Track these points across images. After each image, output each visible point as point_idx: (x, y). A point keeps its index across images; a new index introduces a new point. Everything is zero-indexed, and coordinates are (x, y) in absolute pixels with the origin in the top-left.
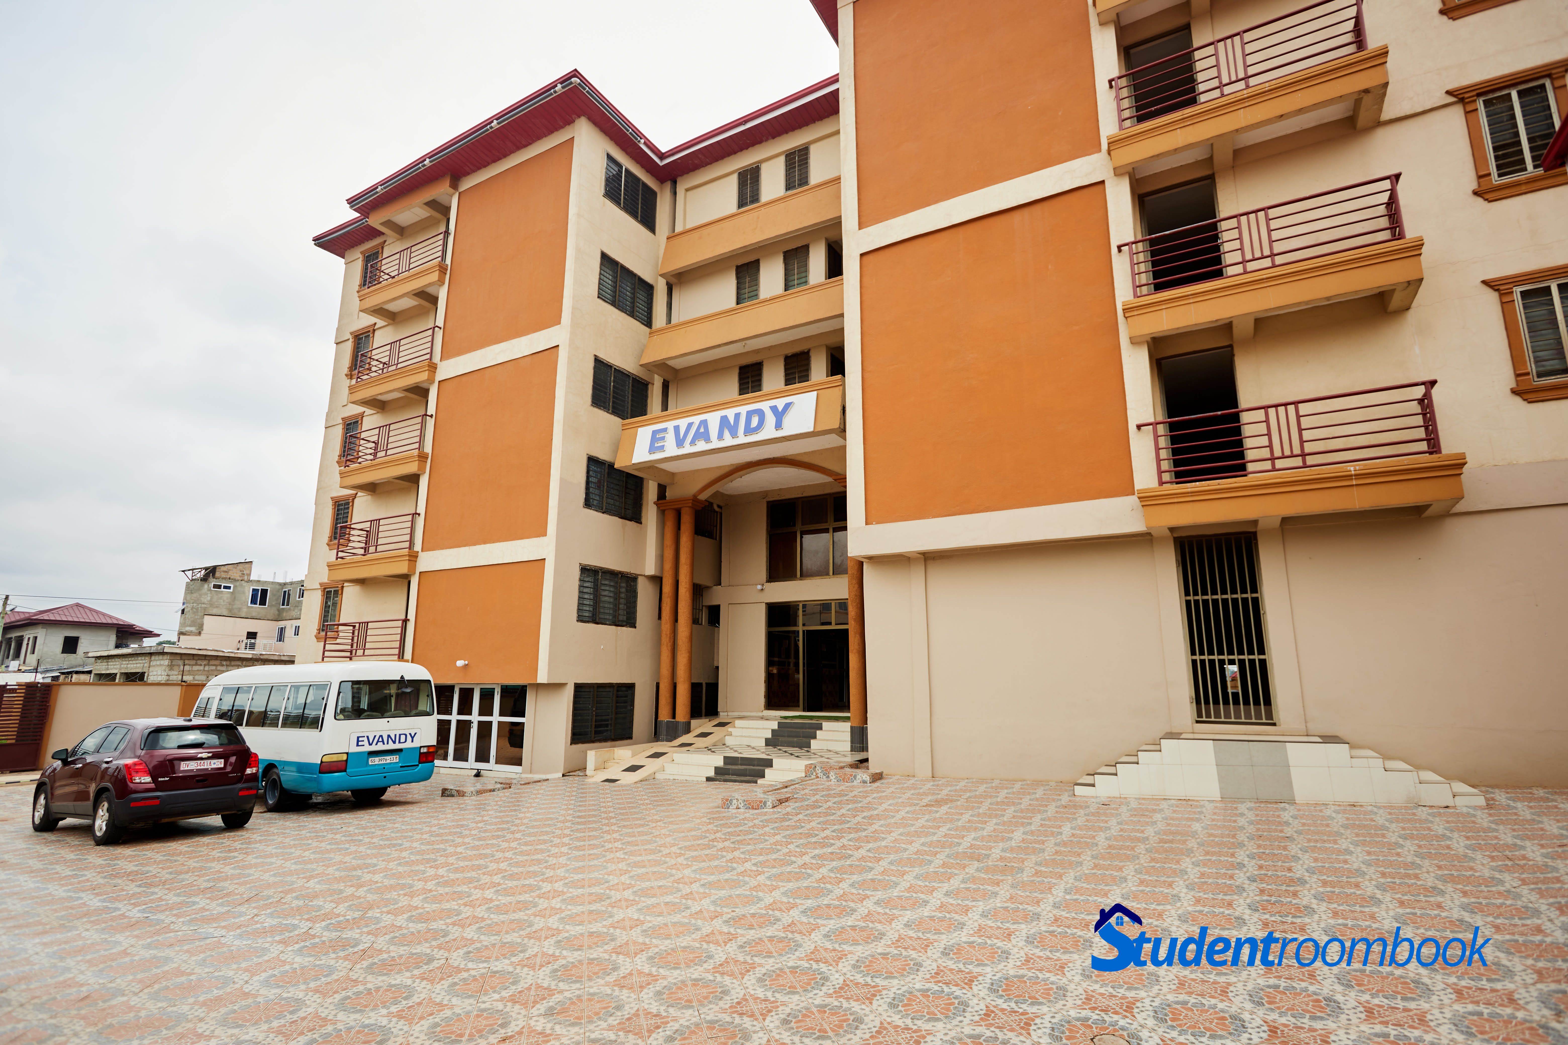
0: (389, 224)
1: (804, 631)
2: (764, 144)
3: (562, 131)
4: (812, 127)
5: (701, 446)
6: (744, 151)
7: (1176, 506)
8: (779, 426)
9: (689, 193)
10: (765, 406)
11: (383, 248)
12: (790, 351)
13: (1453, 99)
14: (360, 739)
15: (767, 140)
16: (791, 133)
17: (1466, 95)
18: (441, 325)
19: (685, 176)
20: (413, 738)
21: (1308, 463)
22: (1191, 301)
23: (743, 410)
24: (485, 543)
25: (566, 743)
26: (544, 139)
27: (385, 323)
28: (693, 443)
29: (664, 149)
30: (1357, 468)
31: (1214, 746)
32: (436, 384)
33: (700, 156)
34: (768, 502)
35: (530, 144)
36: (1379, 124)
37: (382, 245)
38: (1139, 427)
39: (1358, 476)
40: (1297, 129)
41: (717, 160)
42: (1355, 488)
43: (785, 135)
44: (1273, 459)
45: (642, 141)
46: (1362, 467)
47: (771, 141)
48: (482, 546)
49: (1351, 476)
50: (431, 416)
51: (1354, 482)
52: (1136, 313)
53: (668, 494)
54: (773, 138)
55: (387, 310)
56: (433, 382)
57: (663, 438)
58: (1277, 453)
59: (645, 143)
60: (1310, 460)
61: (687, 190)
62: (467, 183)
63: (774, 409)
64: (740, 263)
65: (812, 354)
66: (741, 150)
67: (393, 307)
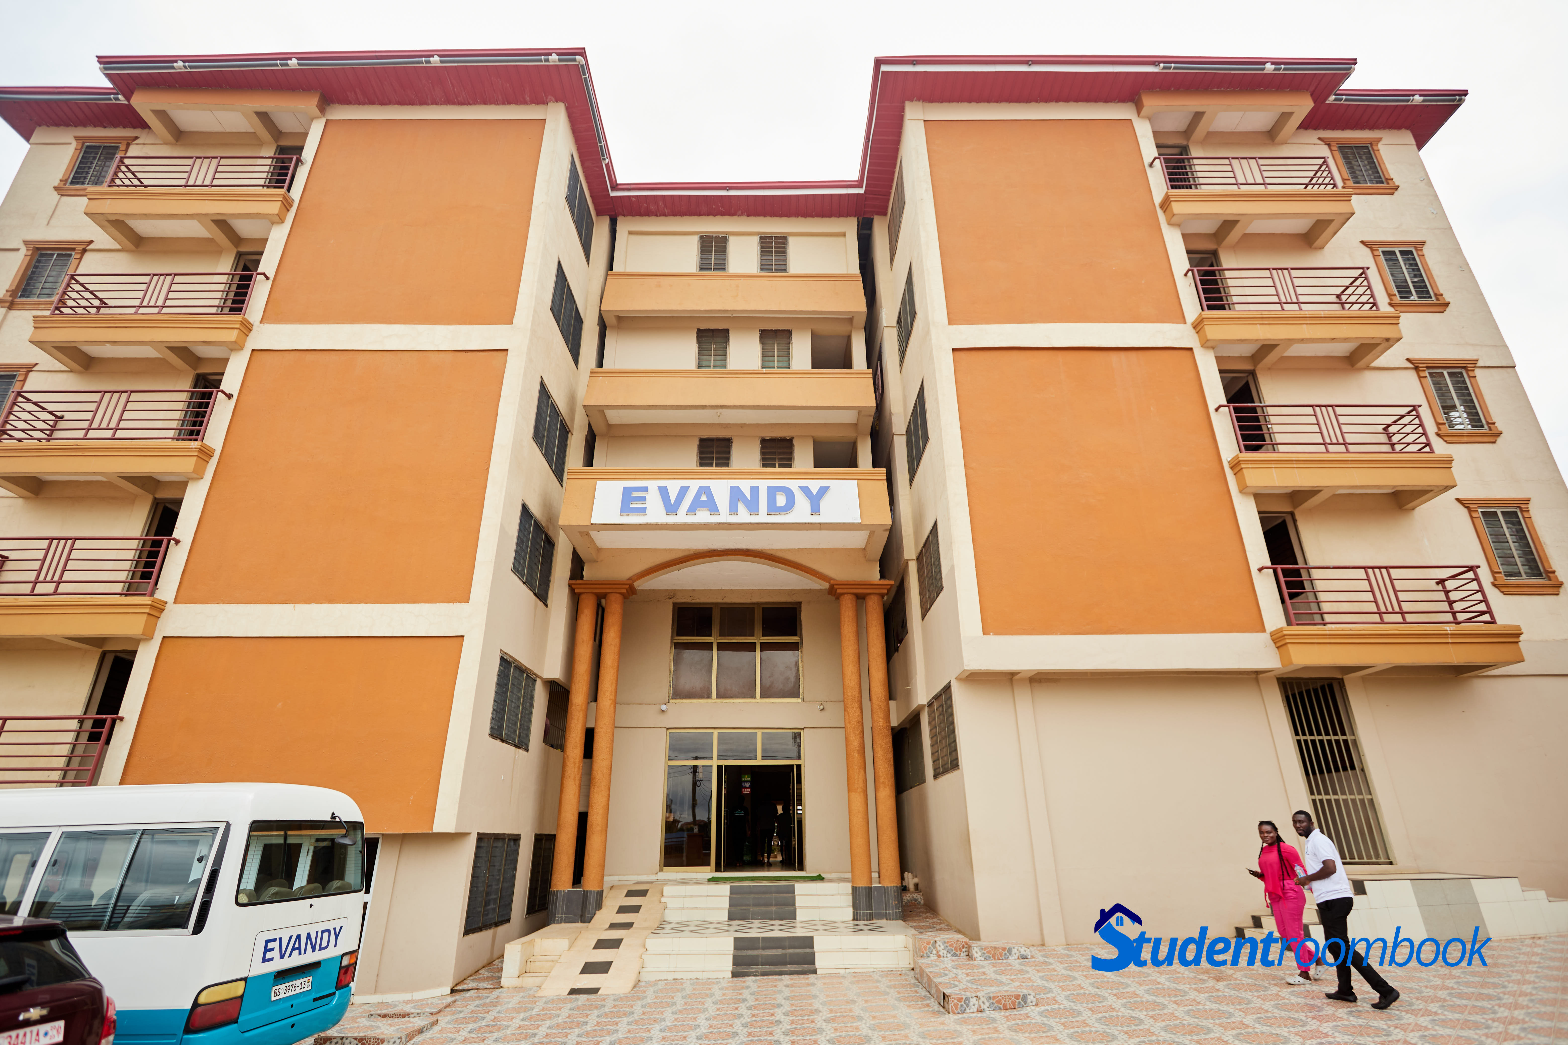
0: (162, 115)
1: (720, 767)
2: (735, 217)
3: (523, 107)
4: (793, 220)
5: (702, 516)
6: (711, 217)
7: (1316, 646)
8: (815, 509)
9: (632, 237)
10: (794, 485)
11: (128, 145)
12: (769, 434)
13: (1411, 366)
14: (270, 945)
15: (742, 214)
16: (768, 218)
17: (1421, 365)
18: (271, 274)
19: (630, 218)
20: (337, 936)
21: (1408, 620)
22: (1295, 466)
23: (763, 485)
24: (331, 601)
25: (459, 933)
26: (493, 106)
27: (118, 247)
28: (692, 510)
29: (621, 179)
30: (1452, 628)
31: (1413, 886)
32: (246, 354)
33: (661, 203)
34: (675, 604)
35: (469, 104)
36: (1368, 368)
37: (130, 142)
38: (1260, 570)
39: (1453, 635)
40: (1313, 354)
41: (675, 215)
42: (1450, 645)
43: (762, 218)
44: (1380, 613)
45: (607, 161)
46: (1455, 628)
47: (744, 218)
48: (325, 607)
49: (1448, 634)
50: (230, 396)
51: (1450, 640)
52: (1250, 466)
53: (588, 573)
54: (748, 216)
55: (131, 229)
56: (241, 348)
57: (643, 499)
58: (1383, 609)
59: (607, 165)
60: (1409, 618)
61: (630, 233)
62: (341, 113)
63: (806, 490)
64: (703, 326)
65: (795, 442)
66: (708, 214)
67: (144, 228)
